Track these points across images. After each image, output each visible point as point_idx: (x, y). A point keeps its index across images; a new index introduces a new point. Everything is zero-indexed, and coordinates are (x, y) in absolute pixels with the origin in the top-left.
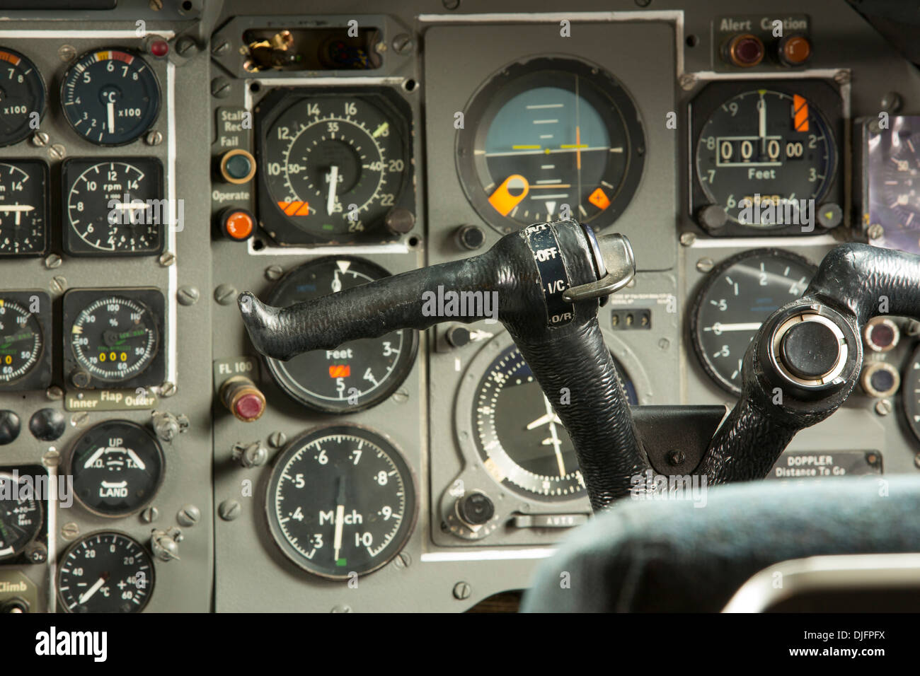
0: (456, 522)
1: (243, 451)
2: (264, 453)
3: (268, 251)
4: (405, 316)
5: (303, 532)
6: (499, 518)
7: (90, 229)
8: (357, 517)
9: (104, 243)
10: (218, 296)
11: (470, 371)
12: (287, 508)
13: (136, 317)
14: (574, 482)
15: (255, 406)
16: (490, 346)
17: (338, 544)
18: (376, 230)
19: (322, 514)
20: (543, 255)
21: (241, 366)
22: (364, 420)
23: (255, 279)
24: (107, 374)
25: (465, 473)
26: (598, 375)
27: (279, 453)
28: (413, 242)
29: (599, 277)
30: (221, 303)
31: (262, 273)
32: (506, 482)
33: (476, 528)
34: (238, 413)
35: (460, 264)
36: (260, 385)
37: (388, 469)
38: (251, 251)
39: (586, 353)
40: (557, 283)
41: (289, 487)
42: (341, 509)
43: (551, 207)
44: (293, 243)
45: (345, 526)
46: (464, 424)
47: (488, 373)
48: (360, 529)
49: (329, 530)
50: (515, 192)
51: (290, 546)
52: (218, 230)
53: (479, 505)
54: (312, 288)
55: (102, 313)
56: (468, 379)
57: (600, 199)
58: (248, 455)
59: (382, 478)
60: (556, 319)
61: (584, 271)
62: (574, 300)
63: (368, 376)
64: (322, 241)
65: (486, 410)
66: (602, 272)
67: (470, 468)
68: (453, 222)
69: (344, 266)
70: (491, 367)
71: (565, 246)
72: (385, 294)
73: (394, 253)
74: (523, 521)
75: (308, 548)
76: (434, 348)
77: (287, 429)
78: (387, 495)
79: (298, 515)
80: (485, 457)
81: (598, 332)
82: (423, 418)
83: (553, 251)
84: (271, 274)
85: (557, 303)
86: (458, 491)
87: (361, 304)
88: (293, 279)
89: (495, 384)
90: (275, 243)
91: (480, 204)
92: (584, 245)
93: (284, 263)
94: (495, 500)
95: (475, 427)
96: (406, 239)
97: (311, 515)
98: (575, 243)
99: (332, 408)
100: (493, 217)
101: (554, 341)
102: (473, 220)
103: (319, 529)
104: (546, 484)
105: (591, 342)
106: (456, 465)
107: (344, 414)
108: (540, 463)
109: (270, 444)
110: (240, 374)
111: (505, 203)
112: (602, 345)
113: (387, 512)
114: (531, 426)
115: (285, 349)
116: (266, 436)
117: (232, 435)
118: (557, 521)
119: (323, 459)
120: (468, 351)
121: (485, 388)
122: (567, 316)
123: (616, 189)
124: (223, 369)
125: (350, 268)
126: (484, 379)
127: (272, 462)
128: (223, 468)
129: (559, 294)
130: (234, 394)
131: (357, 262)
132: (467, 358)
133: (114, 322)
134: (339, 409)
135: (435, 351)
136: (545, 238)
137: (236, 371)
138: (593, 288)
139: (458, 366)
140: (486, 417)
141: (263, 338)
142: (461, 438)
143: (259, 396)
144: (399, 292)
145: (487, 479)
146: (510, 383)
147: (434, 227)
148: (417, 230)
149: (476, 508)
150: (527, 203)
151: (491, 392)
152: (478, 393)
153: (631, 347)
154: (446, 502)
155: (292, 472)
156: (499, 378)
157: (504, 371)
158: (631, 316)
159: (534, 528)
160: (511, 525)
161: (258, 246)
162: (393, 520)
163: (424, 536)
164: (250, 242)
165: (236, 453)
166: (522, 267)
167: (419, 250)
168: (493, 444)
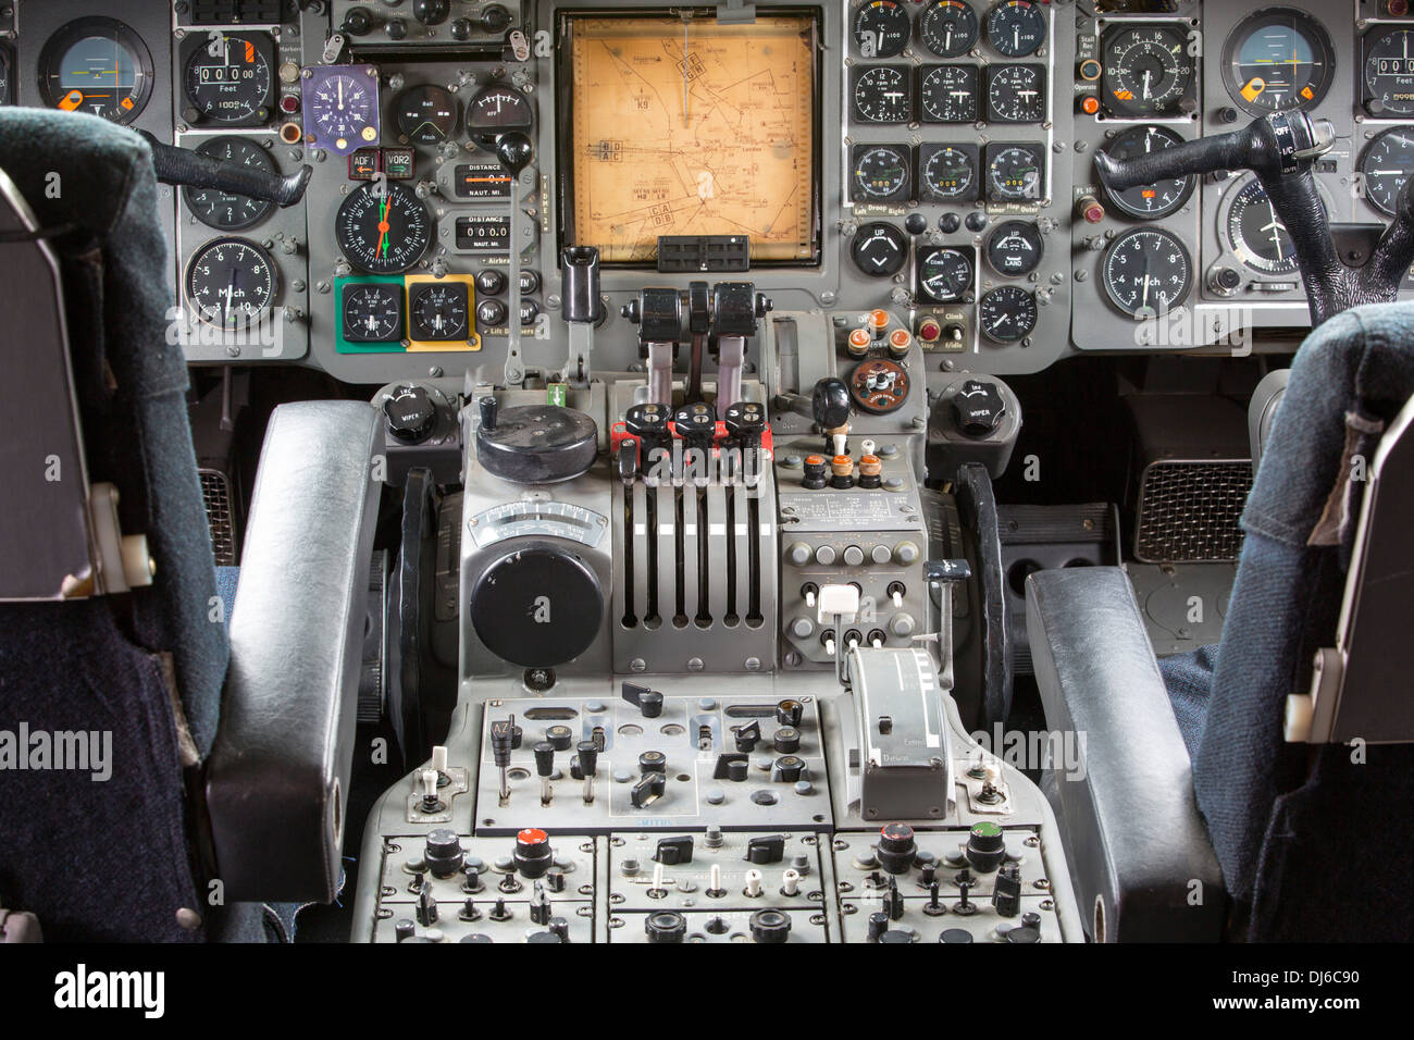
0: (1216, 286)
1: (1090, 241)
2: (1103, 242)
3: (1106, 121)
4: (1195, 166)
5: (1125, 290)
6: (1242, 284)
7: (1003, 106)
8: (1157, 282)
9: (1011, 115)
10: (1077, 147)
11: (1227, 196)
12: (1116, 275)
13: (1028, 160)
14: (1288, 263)
15: (1098, 214)
16: (1240, 181)
17: (1145, 298)
18: (1173, 109)
19: (1136, 279)
20: (1280, 131)
21: (1090, 190)
22: (1163, 224)
23: (1099, 137)
24: (1010, 193)
25: (1223, 256)
26: (1311, 205)
27: (1111, 242)
28: (1194, 117)
29: (1314, 146)
30: (1078, 151)
31: (1103, 134)
32: (1247, 263)
33: (1228, 290)
34: (1088, 218)
35: (1229, 135)
36: (1100, 201)
37: (1176, 254)
38: (1097, 121)
39: (1304, 191)
40: (1288, 149)
41: (1116, 262)
42: (1147, 277)
43: (1278, 97)
44: (1122, 116)
45: (1150, 286)
46: (1223, 227)
47: (1238, 197)
48: (1159, 289)
49: (1140, 289)
50: (1257, 88)
51: (1117, 297)
52: (1078, 107)
53: (1230, 276)
54: (1134, 143)
55: (1008, 157)
56: (1225, 201)
57: (1307, 93)
58: (1093, 243)
59: (1173, 259)
60: (1287, 170)
61: (1305, 141)
62: (1299, 159)
63: (1166, 197)
64: (1140, 115)
65: (1236, 219)
66: (1316, 143)
67: (1226, 254)
68: (1219, 106)
69: (1152, 131)
70: (1240, 194)
71: (1294, 127)
72: (1183, 153)
73: (1182, 123)
74: (1257, 287)
75: (1128, 299)
76: (1204, 182)
77: (1117, 228)
78: (1175, 269)
79: (1122, 280)
80: (1234, 247)
81: (1311, 178)
82: (1198, 223)
83: (1286, 129)
84: (1109, 135)
85: (1288, 160)
86: (1216, 268)
87: (1167, 159)
88: (1123, 137)
89: (1242, 204)
90: (1111, 116)
91: (1235, 95)
92: (1305, 126)
93: (1117, 128)
94: (1241, 274)
95: (1229, 230)
96: (1190, 115)
97: (1130, 280)
98: (1300, 125)
99: (1143, 216)
100: (1244, 104)
101: (1285, 183)
102: (1231, 105)
103: (1134, 288)
104: (1271, 265)
105: (1307, 184)
106: (1217, 252)
107: (1151, 220)
108: (1267, 251)
109: (1106, 236)
110: (1088, 194)
111: (1250, 94)
112: (1314, 186)
113: (1175, 279)
114: (1262, 230)
115: (1121, 185)
116: (1104, 231)
117: (1083, 231)
118: (1277, 287)
119: (1137, 246)
120: (1226, 183)
121: (1236, 207)
122: (1293, 168)
123: (1317, 88)
124: (1079, 191)
125: (1156, 132)
126: (1235, 201)
127: (1107, 248)
128: (1078, 250)
129: (1289, 155)
130: (1085, 207)
131: (1160, 129)
132: (1225, 188)
133: (1015, 162)
134: (1148, 217)
135: (1206, 183)
136: (1281, 121)
137: (1086, 192)
138: (1310, 152)
139: (1220, 193)
140: (1236, 224)
141: (1108, 178)
142: (1221, 236)
143: (1100, 208)
144: (1191, 151)
145: (1236, 261)
146: (1251, 203)
147: (1208, 108)
148: (1197, 110)
149: (1229, 278)
150: (1264, 95)
151: (1239, 208)
152: (1232, 209)
153: (1325, 184)
154: (1211, 274)
155: (1119, 254)
156: (1244, 200)
157: (1247, 196)
158: (1324, 164)
159: (1262, 291)
160: (1249, 289)
161: (1101, 118)
162: (1178, 284)
163: (1197, 293)
164: (1097, 115)
165: (1086, 242)
166: (1267, 137)
167: (1198, 122)
168: (1239, 240)
